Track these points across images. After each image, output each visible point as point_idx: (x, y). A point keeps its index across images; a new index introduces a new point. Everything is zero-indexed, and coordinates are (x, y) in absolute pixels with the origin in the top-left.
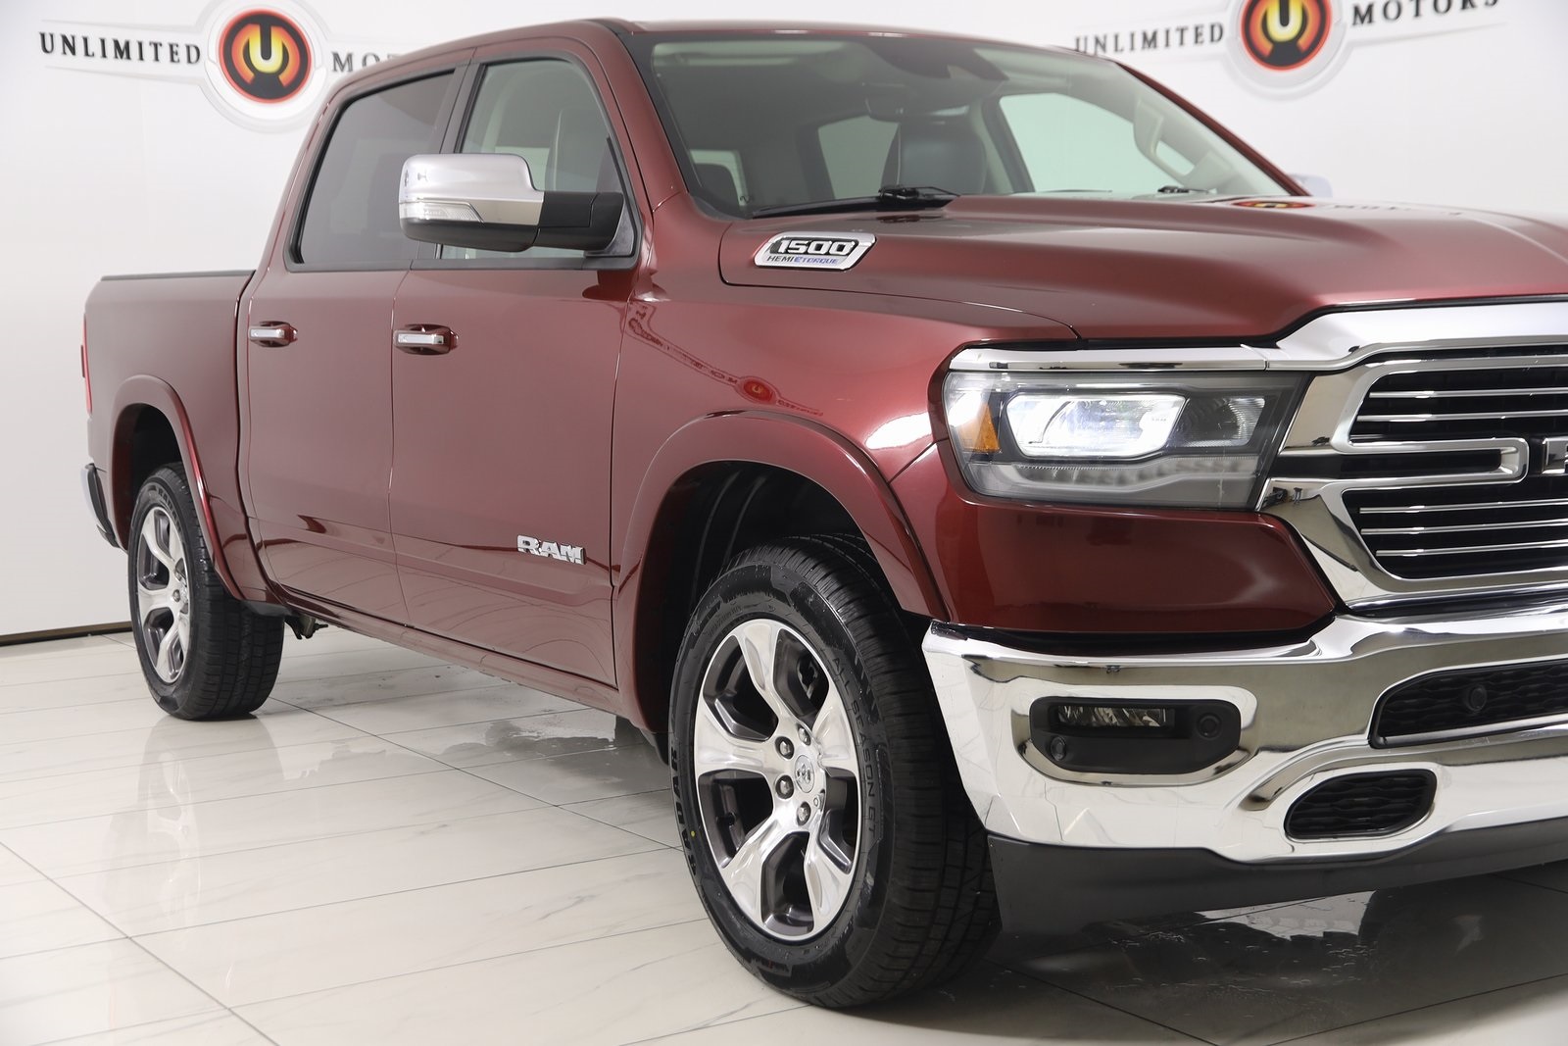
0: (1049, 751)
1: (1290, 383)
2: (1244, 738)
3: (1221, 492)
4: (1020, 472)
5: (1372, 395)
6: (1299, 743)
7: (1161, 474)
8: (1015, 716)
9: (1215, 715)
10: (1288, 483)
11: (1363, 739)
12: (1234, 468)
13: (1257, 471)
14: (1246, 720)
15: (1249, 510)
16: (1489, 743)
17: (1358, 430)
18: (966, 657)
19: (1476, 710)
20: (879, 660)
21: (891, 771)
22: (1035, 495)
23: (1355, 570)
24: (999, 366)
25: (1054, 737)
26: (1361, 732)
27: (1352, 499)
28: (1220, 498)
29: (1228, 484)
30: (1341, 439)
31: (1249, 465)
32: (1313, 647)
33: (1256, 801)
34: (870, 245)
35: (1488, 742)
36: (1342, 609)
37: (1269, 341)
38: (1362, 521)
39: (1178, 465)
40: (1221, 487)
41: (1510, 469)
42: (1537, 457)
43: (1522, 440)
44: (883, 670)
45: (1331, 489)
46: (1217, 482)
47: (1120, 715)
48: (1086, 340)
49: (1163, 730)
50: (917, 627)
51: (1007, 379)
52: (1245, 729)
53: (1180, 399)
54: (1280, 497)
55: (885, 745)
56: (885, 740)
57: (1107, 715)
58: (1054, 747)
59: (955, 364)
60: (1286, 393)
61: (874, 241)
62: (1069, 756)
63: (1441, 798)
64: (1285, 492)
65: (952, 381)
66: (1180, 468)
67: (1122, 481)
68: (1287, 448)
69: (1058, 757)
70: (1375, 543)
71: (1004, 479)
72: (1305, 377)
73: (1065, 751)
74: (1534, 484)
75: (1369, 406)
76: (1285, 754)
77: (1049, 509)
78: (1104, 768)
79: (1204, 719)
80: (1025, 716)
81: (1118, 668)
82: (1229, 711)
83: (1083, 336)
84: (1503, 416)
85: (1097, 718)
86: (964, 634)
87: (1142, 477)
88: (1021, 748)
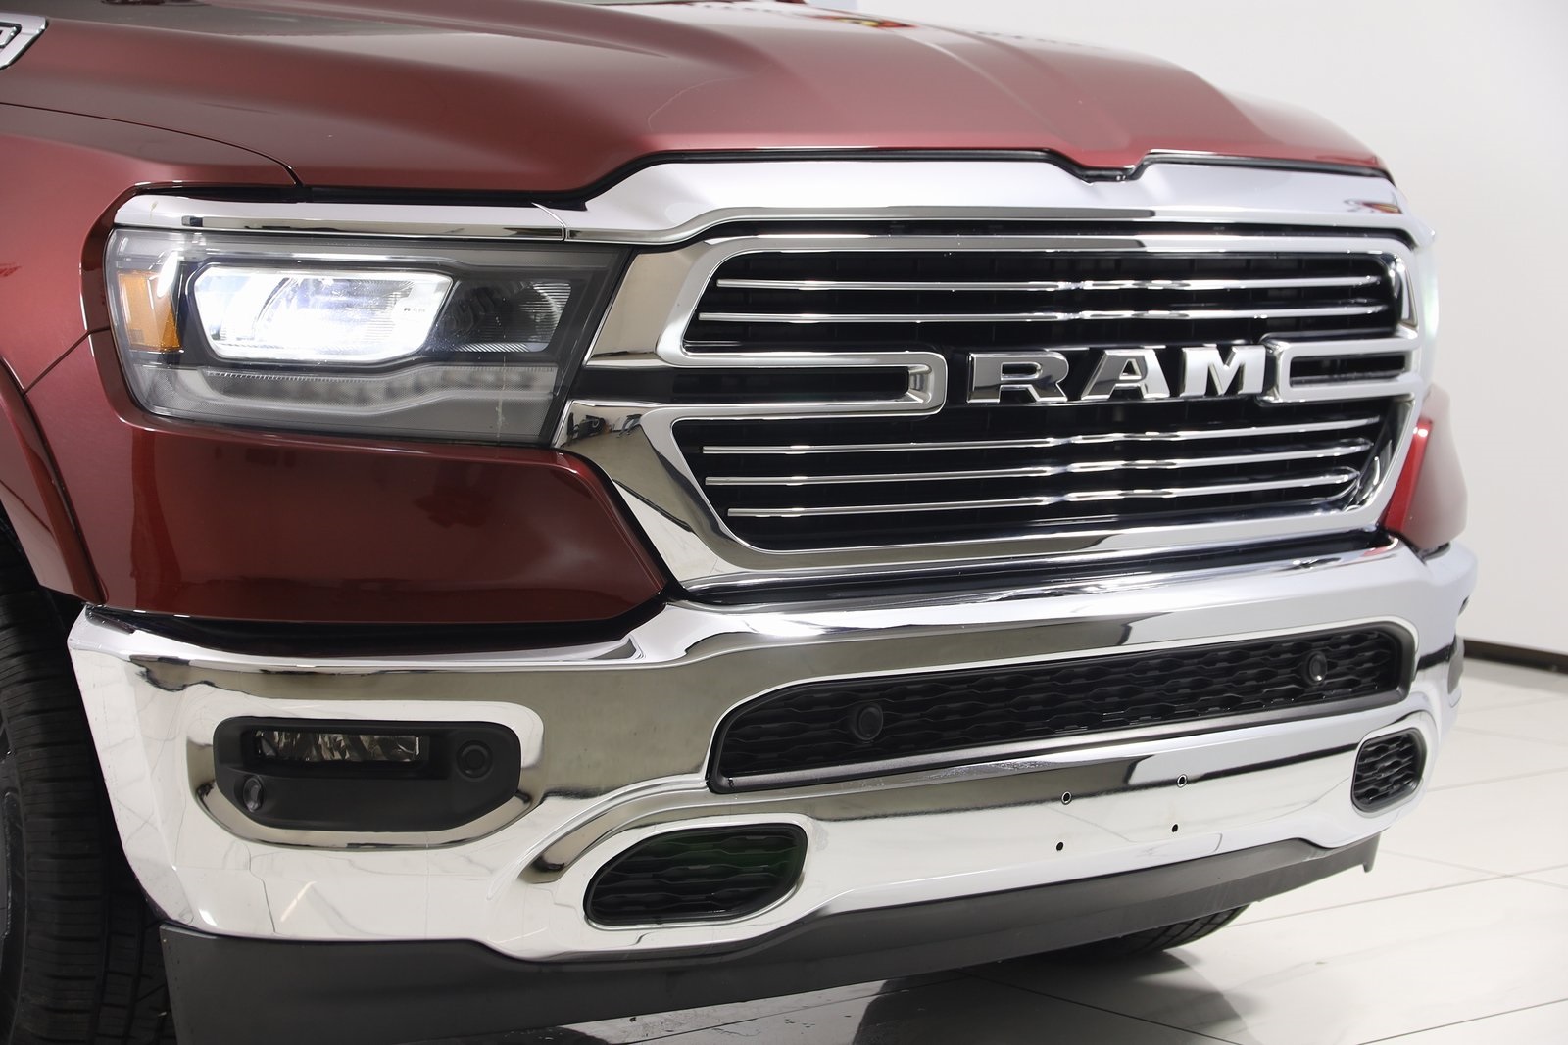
0: (239, 798)
1: (604, 262)
2: (524, 783)
3: (501, 418)
4: (212, 383)
5: (722, 283)
6: (603, 787)
7: (419, 388)
8: (193, 748)
9: (468, 744)
10: (615, 410)
11: (699, 779)
12: (526, 385)
13: (555, 388)
14: (529, 755)
15: (544, 445)
16: (883, 787)
17: (698, 335)
18: (136, 660)
19: (867, 739)
20: (14, 661)
21: (24, 830)
22: (242, 418)
23: (688, 528)
24: (197, 222)
25: (250, 776)
26: (696, 770)
27: (685, 432)
28: (501, 427)
29: (512, 408)
30: (671, 346)
31: (547, 378)
32: (629, 651)
33: (543, 868)
34: (38, 32)
35: (882, 785)
36: (673, 592)
37: (575, 200)
38: (702, 466)
39: (443, 379)
40: (499, 410)
41: (924, 398)
42: (959, 378)
43: (941, 356)
44: (19, 677)
45: (660, 417)
46: (495, 403)
47: (355, 745)
48: (309, 187)
49: (416, 763)
50: (65, 612)
51: (202, 242)
52: (529, 768)
53: (446, 280)
54: (595, 428)
55: (14, 790)
56: (17, 783)
57: (327, 748)
58: (248, 792)
59: (122, 216)
60: (598, 275)
61: (43, 27)
62: (268, 805)
63: (813, 865)
64: (602, 421)
65: (121, 245)
66: (445, 384)
67: (362, 399)
68: (595, 357)
69: (252, 806)
70: (723, 498)
71: (187, 392)
72: (624, 253)
73: (261, 799)
74: (956, 418)
75: (713, 298)
76: (590, 800)
77: (272, 439)
78: (315, 823)
79: (465, 752)
80: (209, 746)
82: (504, 740)
83: (304, 182)
84: (919, 319)
86: (127, 622)
87: (391, 393)
88: (201, 790)
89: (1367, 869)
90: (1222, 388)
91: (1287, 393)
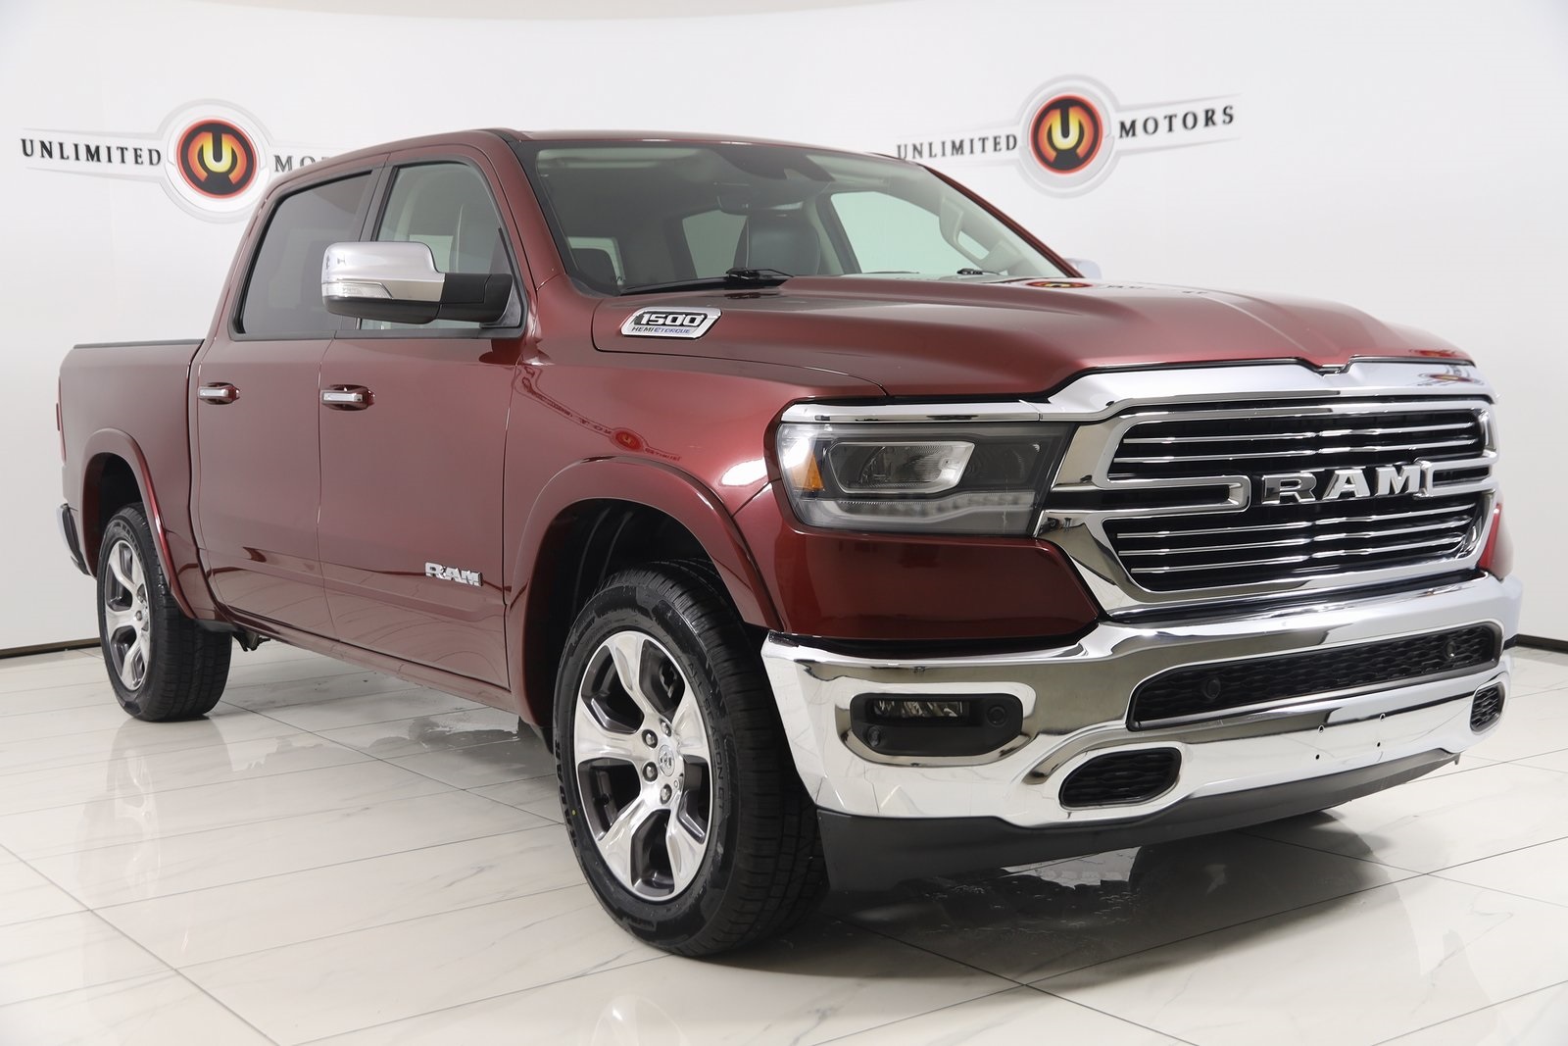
0: (866, 739)
1: (1060, 432)
2: (1025, 726)
3: (1005, 522)
4: (840, 506)
5: (1126, 441)
6: (1069, 727)
7: (956, 507)
8: (838, 710)
9: (1000, 706)
10: (1060, 514)
11: (1122, 724)
12: (1015, 502)
13: (1034, 504)
14: (1027, 710)
15: (1027, 536)
16: (1222, 725)
17: (1115, 469)
18: (799, 661)
19: (1212, 698)
20: (726, 664)
21: (737, 757)
22: (852, 525)
23: (1114, 584)
24: (824, 418)
25: (870, 727)
26: (1120, 718)
27: (1110, 527)
28: (1005, 527)
29: (1010, 515)
30: (1103, 482)
31: (1027, 499)
32: (1080, 649)
33: (1036, 776)
34: (717, 317)
35: (1222, 724)
36: (1104, 617)
37: (1042, 397)
38: (1119, 545)
39: (970, 500)
40: (1004, 517)
41: (1236, 501)
42: (1258, 491)
43: (1246, 477)
44: (730, 672)
45: (1093, 519)
46: (1003, 513)
47: (924, 707)
48: (893, 397)
49: (960, 718)
50: (757, 636)
51: (830, 429)
52: (1027, 717)
53: (972, 446)
54: (1053, 525)
55: (730, 735)
56: (732, 732)
57: (915, 708)
58: (870, 736)
59: (787, 416)
60: (1056, 439)
61: (720, 315)
62: (883, 743)
63: (1185, 771)
64: (1057, 521)
65: (784, 432)
66: (970, 503)
67: (924, 513)
68: (1058, 485)
69: (874, 743)
70: (1130, 562)
71: (827, 512)
72: (1072, 426)
73: (879, 739)
74: (1256, 513)
75: (1123, 450)
76: (1058, 737)
77: (865, 538)
78: (911, 752)
79: (992, 710)
80: (846, 709)
81: (923, 668)
82: (1013, 703)
83: (891, 394)
84: (1231, 457)
85: (905, 710)
86: (795, 642)
87: (940, 510)
88: (844, 737)
89: (1456, 763)
90: (1397, 491)
91: (1432, 491)
